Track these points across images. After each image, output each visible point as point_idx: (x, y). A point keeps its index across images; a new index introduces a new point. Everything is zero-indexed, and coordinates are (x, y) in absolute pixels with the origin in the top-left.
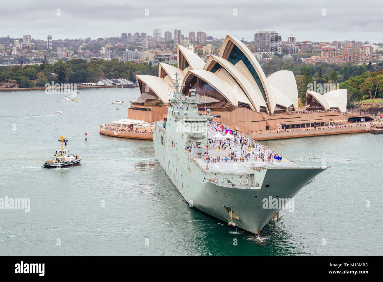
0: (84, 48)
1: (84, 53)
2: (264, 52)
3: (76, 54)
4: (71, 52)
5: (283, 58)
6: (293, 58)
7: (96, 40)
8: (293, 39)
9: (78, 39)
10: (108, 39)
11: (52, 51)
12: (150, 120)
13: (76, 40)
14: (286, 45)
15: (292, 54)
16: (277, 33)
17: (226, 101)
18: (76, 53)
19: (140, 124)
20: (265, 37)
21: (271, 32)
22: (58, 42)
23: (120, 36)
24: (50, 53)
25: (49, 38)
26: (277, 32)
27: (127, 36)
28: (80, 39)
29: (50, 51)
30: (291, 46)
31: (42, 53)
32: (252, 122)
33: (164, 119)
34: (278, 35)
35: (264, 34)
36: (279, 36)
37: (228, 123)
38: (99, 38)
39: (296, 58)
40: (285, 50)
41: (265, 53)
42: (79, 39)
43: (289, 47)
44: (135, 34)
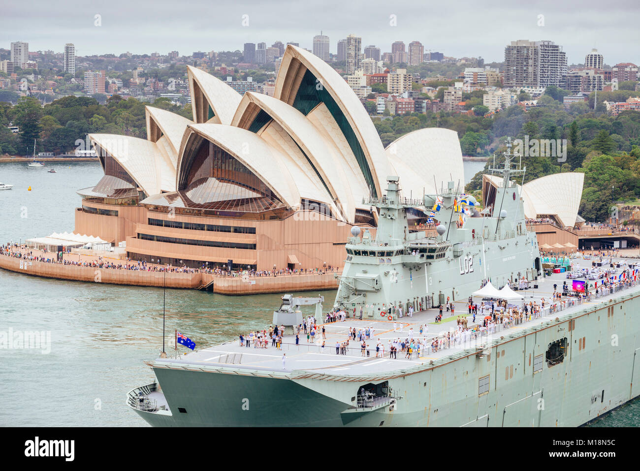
0: (145, 74)
1: (144, 84)
2: (524, 87)
3: (126, 87)
4: (116, 82)
5: (565, 101)
6: (587, 102)
7: (189, 57)
8: (598, 59)
9: (149, 54)
10: (216, 55)
11: (73, 80)
12: (116, 236)
13: (145, 56)
14: (574, 73)
15: (586, 93)
16: (557, 47)
17: (273, 196)
18: (126, 84)
19: (87, 246)
20: (528, 54)
21: (543, 44)
22: (105, 59)
23: (242, 49)
24: (68, 85)
25: (69, 49)
26: (556, 44)
27: (256, 48)
28: (155, 54)
29: (68, 79)
30: (587, 74)
31: (51, 82)
32: (334, 244)
33: (139, 234)
34: (557, 50)
35: (525, 47)
36: (561, 53)
37: (274, 247)
38: (195, 54)
39: (594, 102)
40: (573, 83)
41: (526, 90)
42: (152, 54)
43: (580, 76)
44: (273, 46)
